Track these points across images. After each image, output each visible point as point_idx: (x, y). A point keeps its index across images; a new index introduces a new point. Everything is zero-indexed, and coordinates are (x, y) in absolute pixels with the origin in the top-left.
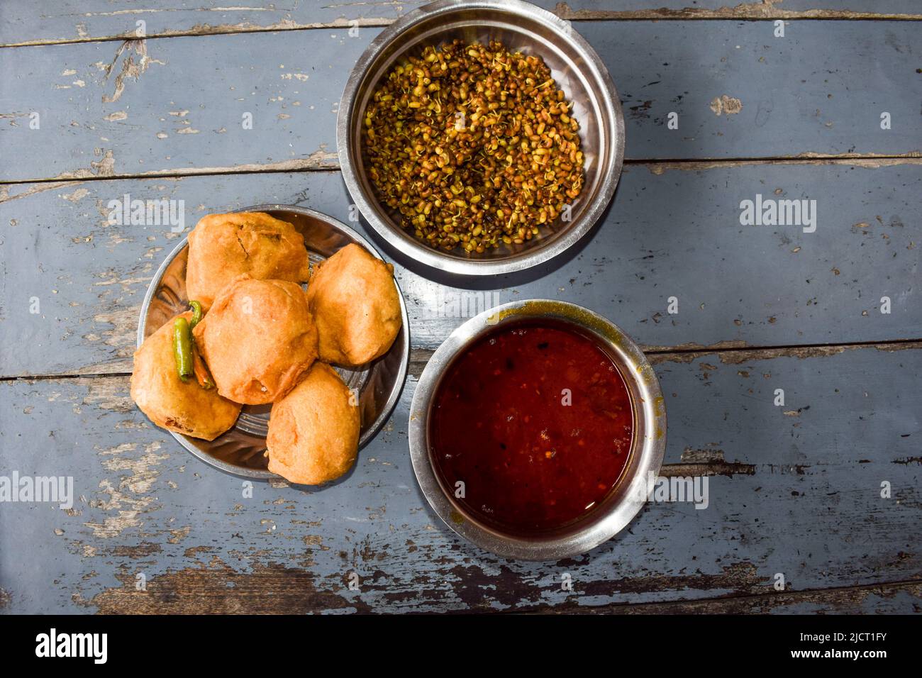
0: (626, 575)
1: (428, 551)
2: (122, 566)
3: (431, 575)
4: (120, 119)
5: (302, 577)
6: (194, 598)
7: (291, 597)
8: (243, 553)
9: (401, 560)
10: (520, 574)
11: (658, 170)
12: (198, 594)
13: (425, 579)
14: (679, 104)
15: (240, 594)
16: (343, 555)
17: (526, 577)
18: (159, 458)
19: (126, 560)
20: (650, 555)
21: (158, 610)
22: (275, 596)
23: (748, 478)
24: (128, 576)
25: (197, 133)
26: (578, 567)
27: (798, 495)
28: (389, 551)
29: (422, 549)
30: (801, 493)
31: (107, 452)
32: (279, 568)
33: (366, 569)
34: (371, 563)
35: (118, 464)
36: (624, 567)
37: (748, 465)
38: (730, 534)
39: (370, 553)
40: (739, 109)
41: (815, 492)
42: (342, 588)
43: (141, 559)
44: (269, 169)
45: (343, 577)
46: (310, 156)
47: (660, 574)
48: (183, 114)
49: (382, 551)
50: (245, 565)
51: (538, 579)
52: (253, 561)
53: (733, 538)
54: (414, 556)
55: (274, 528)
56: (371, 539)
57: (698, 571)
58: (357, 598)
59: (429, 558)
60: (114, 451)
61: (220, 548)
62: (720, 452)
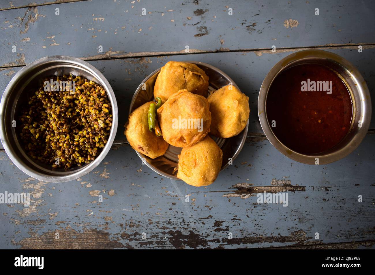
0: (246, 236)
1: (158, 224)
2: (30, 229)
3: (159, 234)
4: (27, 41)
5: (105, 235)
6: (60, 242)
7: (100, 243)
8: (79, 224)
9: (146, 228)
10: (198, 235)
11: (260, 53)
12: (62, 241)
13: (156, 236)
14: (269, 24)
15: (78, 241)
16: (121, 225)
17: (201, 236)
18: (45, 183)
19: (32, 226)
20: (257, 227)
21: (45, 247)
22: (93, 242)
23: (302, 193)
24: (33, 233)
25: (59, 45)
26: (224, 232)
27: (326, 200)
28: (140, 224)
29: (155, 223)
30: (327, 200)
31: (24, 181)
32: (94, 230)
33: (131, 231)
34: (133, 229)
35: (28, 186)
36: (245, 232)
37: (302, 187)
38: (294, 218)
39: (132, 225)
40: (297, 25)
41: (334, 199)
42: (121, 239)
43: (39, 226)
44: (88, 59)
45: (121, 235)
46: (106, 53)
47: (262, 235)
48: (53, 37)
49: (138, 224)
50: (80, 229)
51: (206, 237)
52: (83, 227)
53: (295, 220)
54: (152, 226)
55: (92, 213)
56: (133, 219)
57: (279, 234)
58: (127, 244)
59: (158, 227)
60: (26, 181)
61: (70, 222)
62: (289, 181)
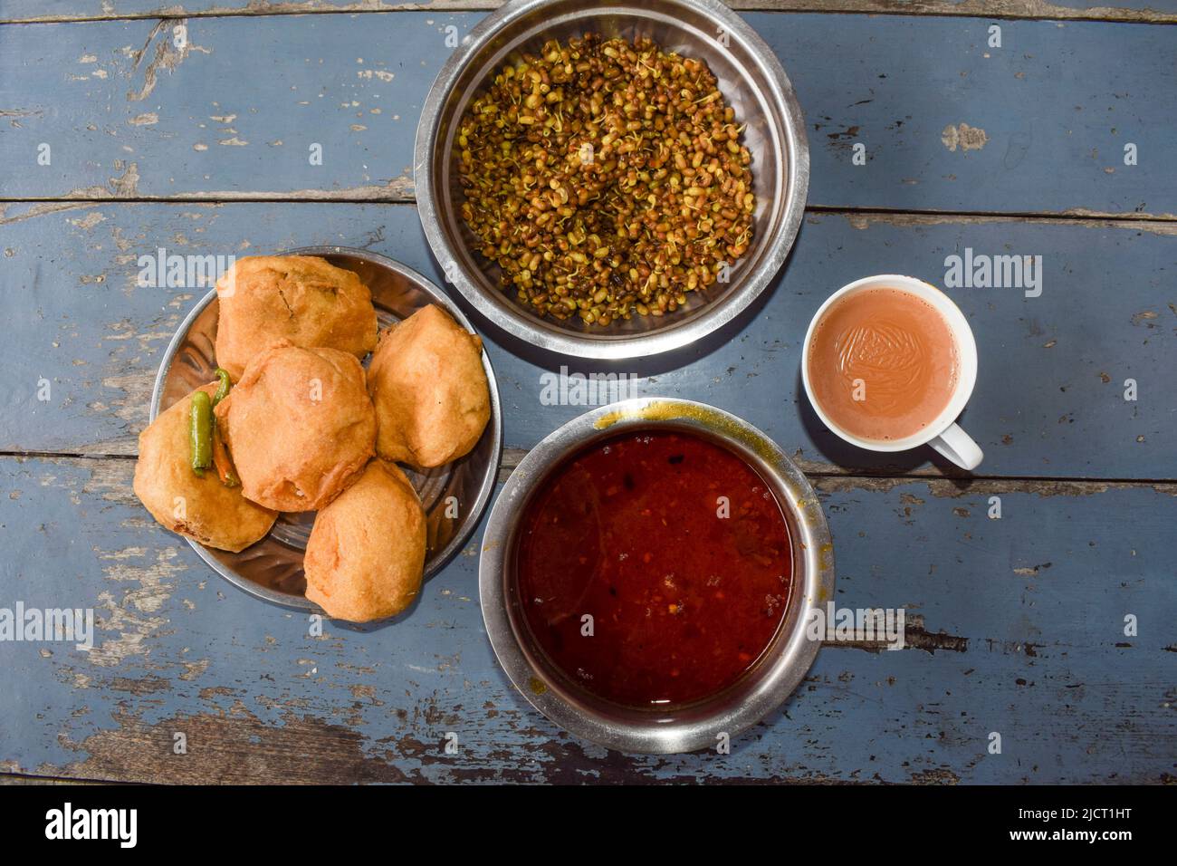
0: (777, 774)
1: (513, 718)
2: (121, 704)
3: (515, 750)
4: (149, 123)
5: (348, 739)
6: (209, 752)
7: (331, 762)
8: (274, 700)
9: (476, 727)
10: (633, 760)
11: (862, 223)
12: (215, 748)
13: (506, 755)
14: (898, 132)
15: (266, 753)
16: (402, 714)
17: (641, 764)
18: (174, 569)
19: (127, 695)
20: (811, 749)
21: (163, 763)
22: (311, 759)
23: (956, 656)
24: (128, 717)
25: (246, 146)
26: (712, 757)
27: (1024, 684)
28: (460, 714)
29: (505, 715)
30: (1028, 683)
31: (110, 557)
32: (317, 723)
33: (430, 734)
34: (436, 727)
35: (122, 572)
36: (774, 764)
37: (958, 638)
38: (926, 729)
39: (435, 715)
40: (982, 143)
41: (1050, 682)
42: (397, 757)
43: (146, 696)
44: (335, 197)
45: (399, 743)
46: (390, 182)
47: (824, 776)
48: (229, 119)
49: (452, 713)
50: (275, 717)
51: (657, 768)
52: (285, 712)
53: (929, 736)
54: (494, 723)
55: (314, 671)
56: (438, 697)
57: (877, 776)
58: (417, 771)
59: (514, 727)
60: (119, 556)
61: (245, 691)
62: (919, 617)
